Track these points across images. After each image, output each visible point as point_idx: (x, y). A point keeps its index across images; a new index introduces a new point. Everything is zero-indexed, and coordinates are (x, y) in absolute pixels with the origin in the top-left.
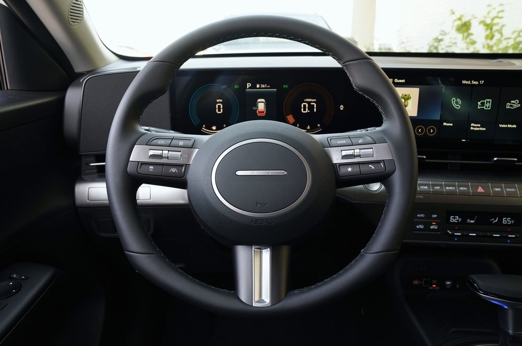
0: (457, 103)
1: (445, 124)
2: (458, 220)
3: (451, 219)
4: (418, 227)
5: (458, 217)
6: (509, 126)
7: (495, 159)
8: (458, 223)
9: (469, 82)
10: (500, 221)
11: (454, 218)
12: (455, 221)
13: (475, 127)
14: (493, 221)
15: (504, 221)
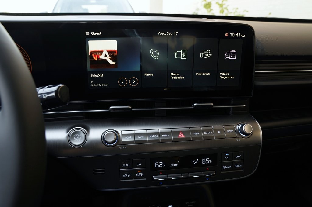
0: (155, 54)
1: (146, 74)
2: (162, 165)
3: (156, 165)
4: (124, 176)
5: (162, 163)
6: (205, 74)
7: (195, 105)
8: (163, 168)
9: (164, 34)
10: (200, 161)
11: (159, 164)
12: (159, 166)
13: (175, 76)
14: (194, 162)
15: (203, 161)
